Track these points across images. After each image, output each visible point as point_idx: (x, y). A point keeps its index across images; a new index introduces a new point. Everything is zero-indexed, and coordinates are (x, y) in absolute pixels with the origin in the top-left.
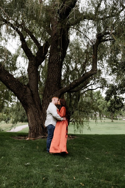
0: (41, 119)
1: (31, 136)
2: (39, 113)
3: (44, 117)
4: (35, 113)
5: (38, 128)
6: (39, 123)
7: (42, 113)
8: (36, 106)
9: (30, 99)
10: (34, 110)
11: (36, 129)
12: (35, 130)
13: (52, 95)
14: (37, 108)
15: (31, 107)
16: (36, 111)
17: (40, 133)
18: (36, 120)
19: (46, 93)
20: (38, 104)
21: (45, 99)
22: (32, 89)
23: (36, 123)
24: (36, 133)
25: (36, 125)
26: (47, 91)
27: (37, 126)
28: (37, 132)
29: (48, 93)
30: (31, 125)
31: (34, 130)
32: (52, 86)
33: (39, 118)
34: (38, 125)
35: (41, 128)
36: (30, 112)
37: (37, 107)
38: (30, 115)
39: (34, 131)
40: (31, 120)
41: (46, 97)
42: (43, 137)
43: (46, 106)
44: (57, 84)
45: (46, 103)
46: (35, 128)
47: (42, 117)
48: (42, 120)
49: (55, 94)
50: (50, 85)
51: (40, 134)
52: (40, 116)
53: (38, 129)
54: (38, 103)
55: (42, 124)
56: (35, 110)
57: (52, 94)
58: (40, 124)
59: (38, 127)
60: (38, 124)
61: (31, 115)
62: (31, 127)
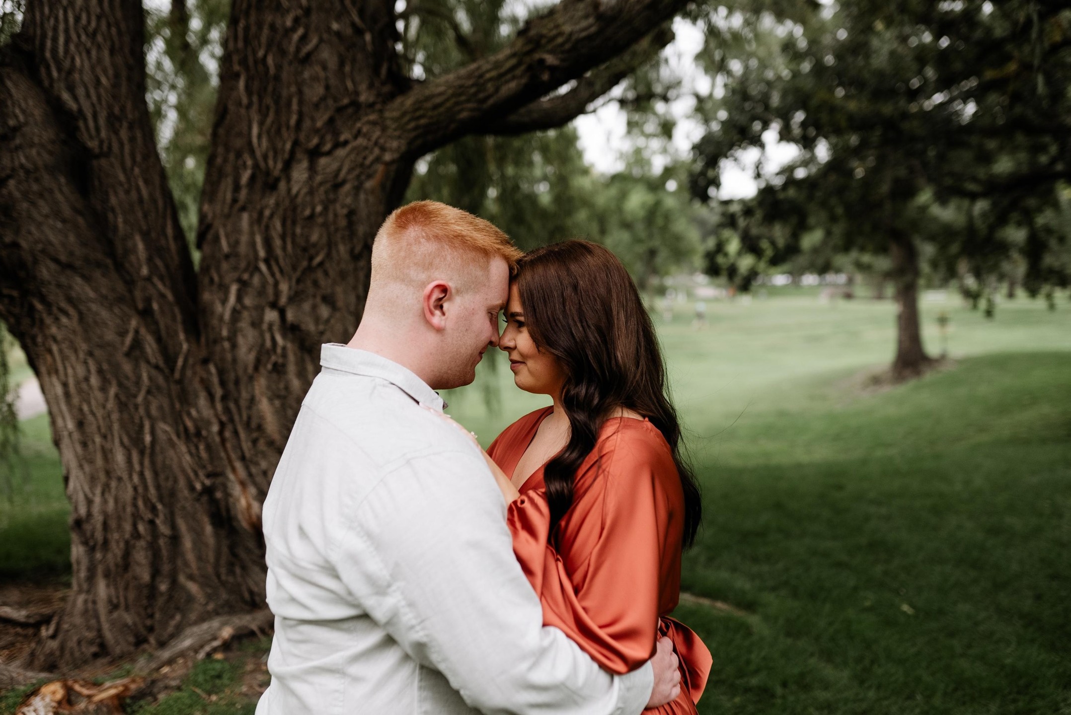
0: (194, 436)
1: (102, 609)
2: (170, 359)
3: (227, 410)
4: (127, 367)
5: (164, 529)
6: (182, 483)
7: (205, 361)
8: (130, 283)
9: (57, 213)
10: (110, 336)
11: (153, 548)
12: (141, 556)
13: (312, 169)
14: (146, 313)
15: (70, 300)
16: (137, 344)
17: (193, 587)
18: (137, 440)
19: (238, 143)
20: (153, 268)
21: (237, 207)
22: (71, 89)
23: (141, 474)
24: (152, 590)
25: (147, 500)
26: (256, 118)
27: (153, 509)
28: (156, 573)
29: (261, 145)
30: (89, 502)
31: (127, 554)
32: (306, 60)
33: (177, 420)
34: (169, 497)
35: (198, 534)
36: (64, 358)
37: (148, 300)
38: (67, 395)
39: (126, 563)
40: (84, 445)
41: (237, 188)
42: (227, 633)
43: (244, 285)
44: (359, 32)
45: (243, 249)
46: (136, 535)
47: (207, 412)
48: (209, 448)
49: (341, 152)
50: (283, 52)
51: (190, 599)
52: (185, 398)
53: (175, 539)
54: (155, 250)
55: (208, 491)
56: (122, 334)
57: (314, 154)
58: (192, 488)
59: (174, 526)
60: (173, 494)
61: (80, 391)
62: (89, 515)
